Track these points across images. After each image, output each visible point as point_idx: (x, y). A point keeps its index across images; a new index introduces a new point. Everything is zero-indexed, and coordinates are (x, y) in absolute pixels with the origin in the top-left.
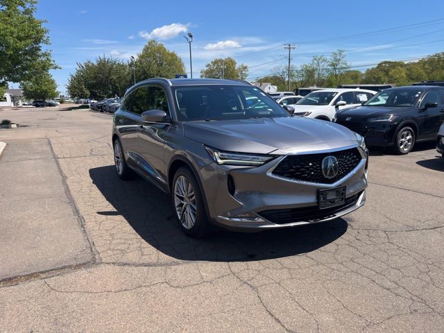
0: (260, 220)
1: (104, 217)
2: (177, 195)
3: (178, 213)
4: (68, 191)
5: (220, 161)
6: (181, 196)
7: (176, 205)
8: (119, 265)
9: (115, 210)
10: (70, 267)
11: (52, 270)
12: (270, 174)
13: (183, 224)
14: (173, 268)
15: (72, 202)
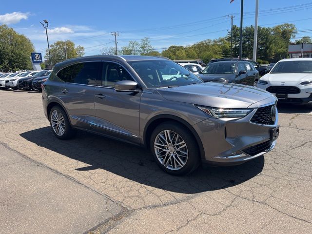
0: (243, 155)
1: (86, 172)
2: (157, 146)
3: (159, 159)
4: (24, 156)
5: (216, 116)
6: (164, 145)
7: (156, 153)
8: (151, 208)
9: (89, 165)
10: (111, 219)
11: (99, 225)
13: (167, 167)
15: (40, 165)
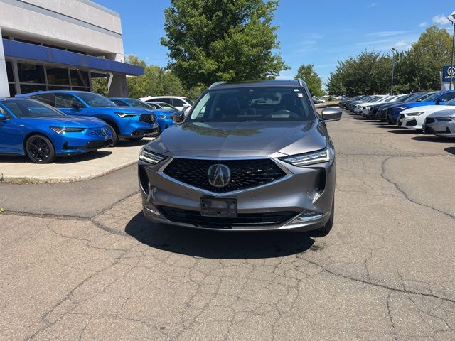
12: (160, 172)
14: (119, 237)
